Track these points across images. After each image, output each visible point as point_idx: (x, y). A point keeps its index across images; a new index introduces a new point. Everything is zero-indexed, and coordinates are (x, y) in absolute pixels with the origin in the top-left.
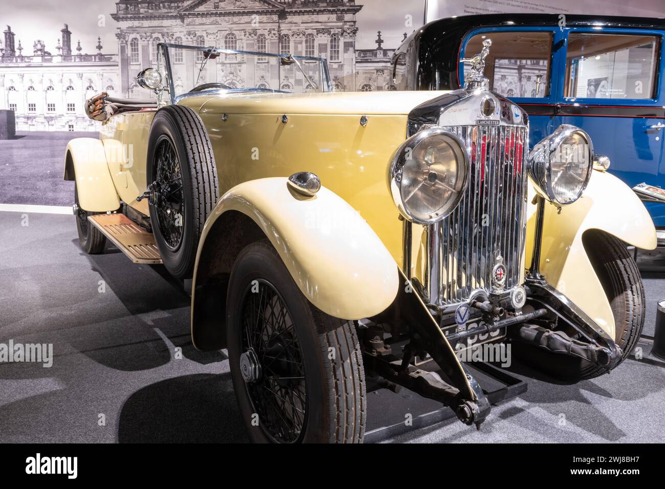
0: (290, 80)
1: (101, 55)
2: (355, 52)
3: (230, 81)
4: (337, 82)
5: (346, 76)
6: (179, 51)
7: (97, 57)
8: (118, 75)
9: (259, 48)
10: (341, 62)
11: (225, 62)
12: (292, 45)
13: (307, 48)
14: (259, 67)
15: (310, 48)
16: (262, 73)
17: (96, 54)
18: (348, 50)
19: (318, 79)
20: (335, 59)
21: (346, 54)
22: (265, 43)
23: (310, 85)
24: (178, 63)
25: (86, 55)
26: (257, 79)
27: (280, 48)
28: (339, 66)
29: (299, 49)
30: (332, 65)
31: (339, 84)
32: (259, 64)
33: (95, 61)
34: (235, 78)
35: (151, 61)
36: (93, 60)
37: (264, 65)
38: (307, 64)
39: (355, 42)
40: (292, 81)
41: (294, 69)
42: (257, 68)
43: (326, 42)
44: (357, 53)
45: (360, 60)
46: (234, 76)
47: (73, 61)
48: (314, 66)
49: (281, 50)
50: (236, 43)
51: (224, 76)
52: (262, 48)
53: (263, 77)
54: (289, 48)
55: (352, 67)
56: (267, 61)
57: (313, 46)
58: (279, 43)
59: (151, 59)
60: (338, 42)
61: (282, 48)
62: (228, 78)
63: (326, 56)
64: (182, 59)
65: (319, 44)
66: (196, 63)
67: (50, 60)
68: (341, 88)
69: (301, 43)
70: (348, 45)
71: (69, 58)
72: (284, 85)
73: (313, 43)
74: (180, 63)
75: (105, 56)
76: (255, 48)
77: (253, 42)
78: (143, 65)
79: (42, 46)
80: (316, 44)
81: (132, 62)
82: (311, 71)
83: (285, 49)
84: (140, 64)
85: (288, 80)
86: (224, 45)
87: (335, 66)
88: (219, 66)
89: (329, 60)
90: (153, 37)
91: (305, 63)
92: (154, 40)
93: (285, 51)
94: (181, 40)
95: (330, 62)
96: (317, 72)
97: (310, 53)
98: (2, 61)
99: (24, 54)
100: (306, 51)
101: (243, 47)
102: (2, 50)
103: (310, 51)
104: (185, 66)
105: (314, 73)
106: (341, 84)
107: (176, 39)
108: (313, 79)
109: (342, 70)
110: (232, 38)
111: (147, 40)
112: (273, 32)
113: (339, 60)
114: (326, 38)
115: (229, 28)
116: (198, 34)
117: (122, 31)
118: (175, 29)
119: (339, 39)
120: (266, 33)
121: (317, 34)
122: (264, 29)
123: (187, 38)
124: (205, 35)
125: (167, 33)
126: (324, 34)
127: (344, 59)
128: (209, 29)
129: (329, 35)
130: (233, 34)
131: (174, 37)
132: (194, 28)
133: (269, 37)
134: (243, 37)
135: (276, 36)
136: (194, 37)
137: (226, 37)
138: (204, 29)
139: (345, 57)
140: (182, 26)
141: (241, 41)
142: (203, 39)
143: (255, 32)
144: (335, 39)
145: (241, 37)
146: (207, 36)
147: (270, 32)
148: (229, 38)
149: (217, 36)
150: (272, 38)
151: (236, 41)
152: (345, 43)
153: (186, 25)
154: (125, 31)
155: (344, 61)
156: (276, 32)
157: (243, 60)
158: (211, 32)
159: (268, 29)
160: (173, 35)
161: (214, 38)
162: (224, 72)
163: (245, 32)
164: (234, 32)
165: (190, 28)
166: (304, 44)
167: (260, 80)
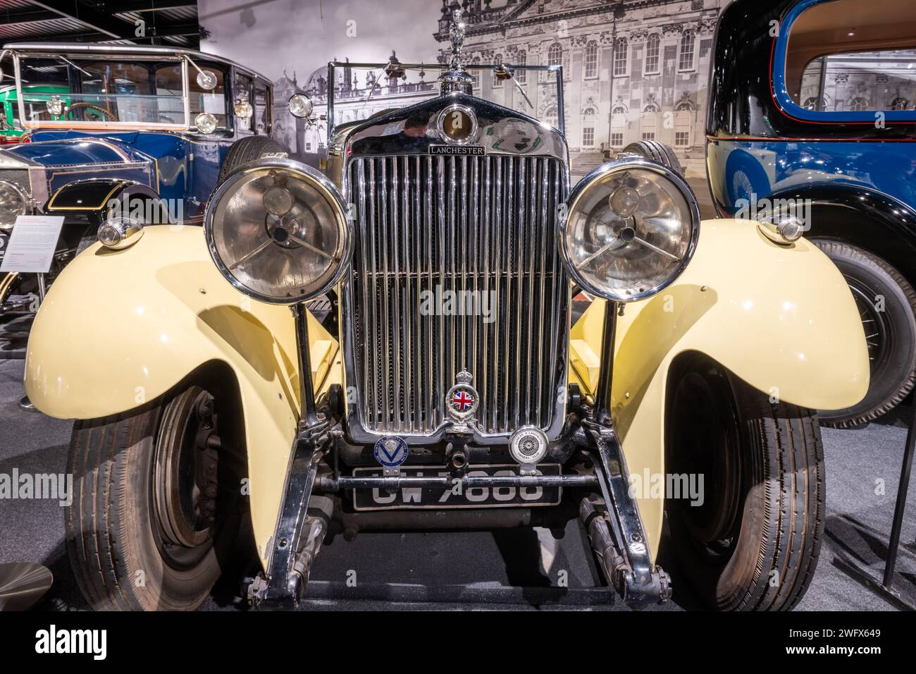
0: (624, 101)
1: (423, 83)
4: (687, 99)
5: (700, 91)
7: (420, 86)
9: (588, 60)
10: (694, 71)
11: (548, 82)
12: (629, 51)
13: (648, 54)
14: (586, 85)
15: (653, 54)
16: (590, 94)
17: (419, 82)
18: (707, 52)
19: (661, 98)
20: (686, 68)
21: (702, 59)
22: (596, 53)
23: (650, 107)
24: (497, 87)
25: (410, 84)
26: (584, 102)
27: (614, 58)
28: (691, 77)
29: (639, 57)
30: (681, 76)
31: (689, 103)
32: (586, 82)
33: (418, 90)
36: (416, 90)
37: (593, 82)
38: (647, 78)
40: (627, 102)
41: (630, 86)
42: (584, 87)
43: (674, 43)
47: (399, 92)
48: (657, 79)
49: (615, 60)
50: (561, 56)
51: (546, 100)
52: (592, 60)
53: (590, 99)
54: (625, 57)
56: (596, 77)
57: (657, 51)
58: (613, 50)
60: (693, 42)
61: (617, 58)
62: (550, 102)
65: (666, 47)
67: (379, 93)
68: (692, 109)
69: (641, 48)
70: (706, 45)
71: (395, 89)
72: (617, 108)
73: (658, 46)
75: (428, 85)
76: (583, 60)
77: (581, 52)
79: (373, 76)
80: (661, 47)
82: (652, 86)
83: (621, 58)
85: (622, 101)
86: (547, 60)
87: (686, 77)
88: (541, 87)
89: (677, 69)
90: (473, 57)
91: (645, 75)
92: (474, 61)
93: (621, 61)
94: (501, 58)
95: (679, 72)
96: (660, 88)
97: (652, 61)
98: (341, 97)
99: (358, 88)
100: (648, 59)
101: (569, 61)
102: (341, 84)
103: (652, 59)
104: (503, 91)
105: (656, 89)
106: (692, 103)
107: (496, 58)
108: (654, 99)
109: (695, 82)
110: (557, 50)
111: (467, 61)
112: (606, 36)
113: (692, 68)
114: (675, 38)
115: (554, 36)
116: (520, 48)
117: (443, 53)
118: (495, 44)
119: (694, 37)
120: (598, 38)
121: (664, 33)
122: (595, 34)
123: (508, 54)
124: (526, 48)
125: (488, 50)
126: (673, 32)
127: (700, 66)
128: (531, 40)
129: (679, 33)
130: (558, 44)
131: (494, 54)
132: (516, 41)
133: (601, 44)
134: (570, 47)
135: (610, 41)
136: (515, 52)
137: (550, 49)
138: (525, 42)
139: (701, 63)
140: (503, 40)
141: (567, 52)
142: (525, 54)
143: (584, 38)
144: (688, 37)
145: (567, 47)
146: (529, 50)
147: (602, 36)
148: (554, 50)
149: (540, 48)
150: (605, 45)
151: (561, 53)
152: (702, 41)
153: (508, 38)
154: (446, 53)
155: (699, 69)
156: (610, 36)
157: (568, 78)
158: (534, 44)
159: (601, 33)
160: (493, 52)
161: (537, 52)
162: (546, 94)
163: (573, 40)
164: (560, 41)
165: (512, 42)
166: (645, 49)
167: (588, 102)
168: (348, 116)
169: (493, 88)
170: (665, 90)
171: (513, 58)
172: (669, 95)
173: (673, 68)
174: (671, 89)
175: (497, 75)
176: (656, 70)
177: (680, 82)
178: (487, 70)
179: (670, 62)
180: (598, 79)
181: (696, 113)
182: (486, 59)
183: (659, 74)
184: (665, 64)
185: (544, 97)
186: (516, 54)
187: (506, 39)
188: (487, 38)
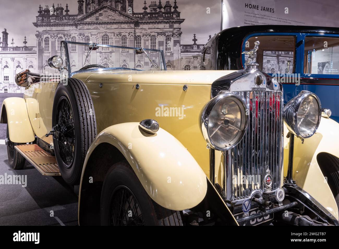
0: (141, 62)
1: (26, 47)
2: (180, 46)
3: (105, 63)
5: (175, 60)
6: (74, 45)
7: (24, 48)
8: (36, 59)
9: (122, 44)
10: (172, 52)
11: (102, 52)
12: (142, 41)
13: (151, 43)
15: (153, 44)
16: (125, 58)
17: (23, 46)
18: (176, 45)
19: (158, 62)
20: (168, 50)
21: (175, 47)
22: (126, 41)
23: (153, 65)
24: (73, 52)
25: (17, 47)
26: (121, 61)
27: (135, 43)
28: (171, 54)
29: (147, 44)
30: (167, 54)
31: (171, 65)
32: (122, 53)
33: (22, 51)
34: (108, 61)
35: (57, 51)
37: (125, 53)
38: (151, 53)
39: (180, 40)
40: (142, 63)
41: (144, 56)
42: (121, 55)
43: (163, 40)
44: (182, 47)
45: (183, 51)
46: (107, 60)
47: (9, 50)
48: (156, 54)
49: (136, 45)
50: (108, 40)
51: (101, 60)
52: (124, 44)
53: (125, 60)
54: (141, 44)
55: (179, 55)
56: (127, 51)
57: (155, 43)
58: (135, 40)
59: (57, 49)
60: (170, 40)
61: (137, 44)
64: (76, 50)
65: (159, 41)
66: (84, 52)
68: (172, 68)
69: (148, 40)
70: (176, 42)
71: (6, 49)
72: (138, 65)
73: (155, 40)
74: (75, 52)
75: (29, 48)
77: (119, 40)
78: (52, 54)
80: (157, 41)
81: (45, 51)
82: (154, 57)
83: (139, 44)
84: (50, 53)
85: (140, 62)
86: (101, 42)
87: (169, 54)
88: (98, 54)
90: (59, 36)
92: (59, 38)
93: (138, 45)
94: (76, 38)
95: (165, 52)
96: (158, 58)
97: (153, 47)
100: (151, 45)
101: (113, 43)
103: (153, 45)
104: (77, 54)
107: (72, 38)
108: (155, 62)
109: (172, 56)
110: (106, 37)
111: (55, 38)
112: (131, 34)
113: (171, 51)
114: (163, 38)
115: (105, 32)
116: (86, 35)
117: (39, 33)
118: (72, 32)
119: (171, 38)
120: (127, 34)
121: (158, 35)
122: (126, 32)
123: (79, 37)
124: (90, 35)
125: (67, 34)
126: (161, 35)
127: (174, 50)
128: (92, 32)
129: (164, 36)
130: (107, 35)
131: (71, 37)
132: (83, 31)
133: (129, 37)
134: (113, 37)
135: (133, 36)
136: (83, 36)
137: (103, 37)
138: (89, 32)
139: (174, 49)
140: (76, 30)
141: (111, 39)
142: (89, 38)
143: (120, 34)
144: (168, 38)
145: (112, 37)
146: (91, 36)
147: (129, 34)
148: (105, 37)
149: (97, 36)
150: (131, 38)
151: (108, 39)
152: (174, 41)
153: (79, 30)
154: (41, 33)
155: (174, 51)
156: (133, 34)
157: (113, 51)
158: (94, 34)
159: (128, 32)
160: (70, 35)
161: (96, 37)
162: (101, 57)
163: (114, 34)
164: (108, 34)
165: (81, 31)
166: (150, 41)
167: (123, 62)
171: (82, 39)
177: (166, 56)
179: (161, 48)
180: (128, 52)
184: (159, 48)
185: (100, 58)
186: (84, 37)
187: (78, 30)
188: (67, 28)
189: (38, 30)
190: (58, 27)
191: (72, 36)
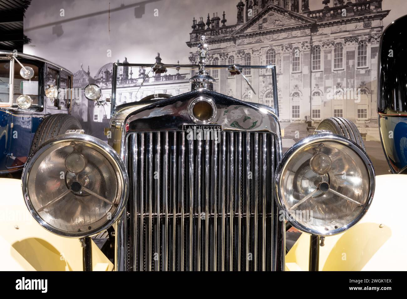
0: (320, 88)
1: (179, 75)
4: (364, 87)
5: (373, 81)
6: (216, 69)
7: (176, 77)
9: (294, 60)
10: (368, 68)
11: (266, 74)
12: (322, 55)
13: (335, 56)
14: (293, 76)
15: (338, 57)
16: (296, 82)
17: (176, 74)
18: (376, 55)
19: (345, 86)
20: (362, 65)
21: (373, 60)
24: (230, 77)
25: (170, 75)
26: (292, 88)
27: (312, 59)
28: (366, 71)
29: (329, 58)
30: (359, 71)
31: (366, 89)
32: (293, 75)
36: (174, 79)
37: (297, 75)
38: (335, 72)
40: (322, 88)
41: (324, 78)
42: (292, 78)
43: (353, 49)
46: (272, 86)
47: (161, 80)
48: (342, 73)
49: (312, 60)
50: (275, 57)
51: (265, 86)
52: (296, 60)
53: (296, 86)
54: (319, 58)
56: (300, 71)
57: (342, 55)
58: (311, 53)
60: (366, 49)
61: (314, 59)
62: (268, 88)
63: (354, 62)
65: (347, 52)
67: (148, 81)
68: (368, 93)
69: (330, 52)
70: (375, 51)
71: (159, 78)
72: (315, 92)
73: (342, 51)
75: (182, 76)
76: (291, 60)
77: (288, 55)
79: (144, 71)
80: (344, 52)
82: (339, 78)
83: (317, 59)
85: (318, 87)
86: (265, 60)
87: (363, 72)
88: (261, 78)
89: (356, 66)
90: (214, 57)
91: (334, 70)
92: (214, 60)
93: (316, 61)
94: (234, 58)
95: (357, 69)
96: (345, 79)
97: (338, 61)
98: (121, 83)
99: (133, 77)
100: (335, 60)
101: (280, 60)
102: (121, 75)
103: (338, 59)
104: (235, 80)
105: (342, 80)
106: (367, 88)
107: (230, 58)
108: (341, 86)
109: (369, 75)
110: (272, 53)
111: (210, 60)
112: (306, 44)
113: (366, 66)
114: (354, 46)
115: (270, 45)
116: (246, 52)
117: (193, 55)
118: (229, 49)
119: (367, 45)
120: (300, 46)
121: (345, 43)
122: (298, 43)
123: (238, 56)
124: (251, 52)
125: (224, 53)
126: (351, 42)
127: (371, 64)
128: (254, 47)
129: (356, 43)
130: (273, 50)
131: (229, 56)
132: (243, 47)
133: (302, 49)
134: (281, 51)
135: (309, 48)
136: (243, 54)
137: (267, 53)
138: (250, 48)
139: (372, 62)
140: (235, 47)
141: (279, 55)
142: (250, 56)
143: (290, 46)
144: (362, 45)
145: (279, 52)
146: (253, 53)
147: (303, 44)
148: (270, 53)
149: (260, 52)
150: (305, 50)
151: (275, 55)
152: (372, 48)
153: (238, 46)
154: (195, 55)
155: (371, 66)
156: (309, 45)
157: (280, 72)
158: (256, 49)
159: (302, 42)
160: (228, 54)
161: (258, 55)
162: (265, 83)
163: (283, 47)
164: (274, 48)
165: (241, 48)
166: (333, 53)
167: (294, 88)
168: (125, 97)
169: (227, 79)
170: (349, 80)
171: (241, 59)
172: (351, 84)
173: (353, 66)
174: (352, 80)
175: (230, 72)
176: (342, 67)
177: (359, 75)
178: (223, 68)
179: (351, 62)
180: (301, 72)
181: (371, 96)
182: (223, 59)
183: (344, 70)
184: (347, 63)
185: (264, 85)
186: (244, 56)
187: (236, 46)
188: (223, 45)
189: (191, 52)
190: (213, 45)
191: (230, 54)
